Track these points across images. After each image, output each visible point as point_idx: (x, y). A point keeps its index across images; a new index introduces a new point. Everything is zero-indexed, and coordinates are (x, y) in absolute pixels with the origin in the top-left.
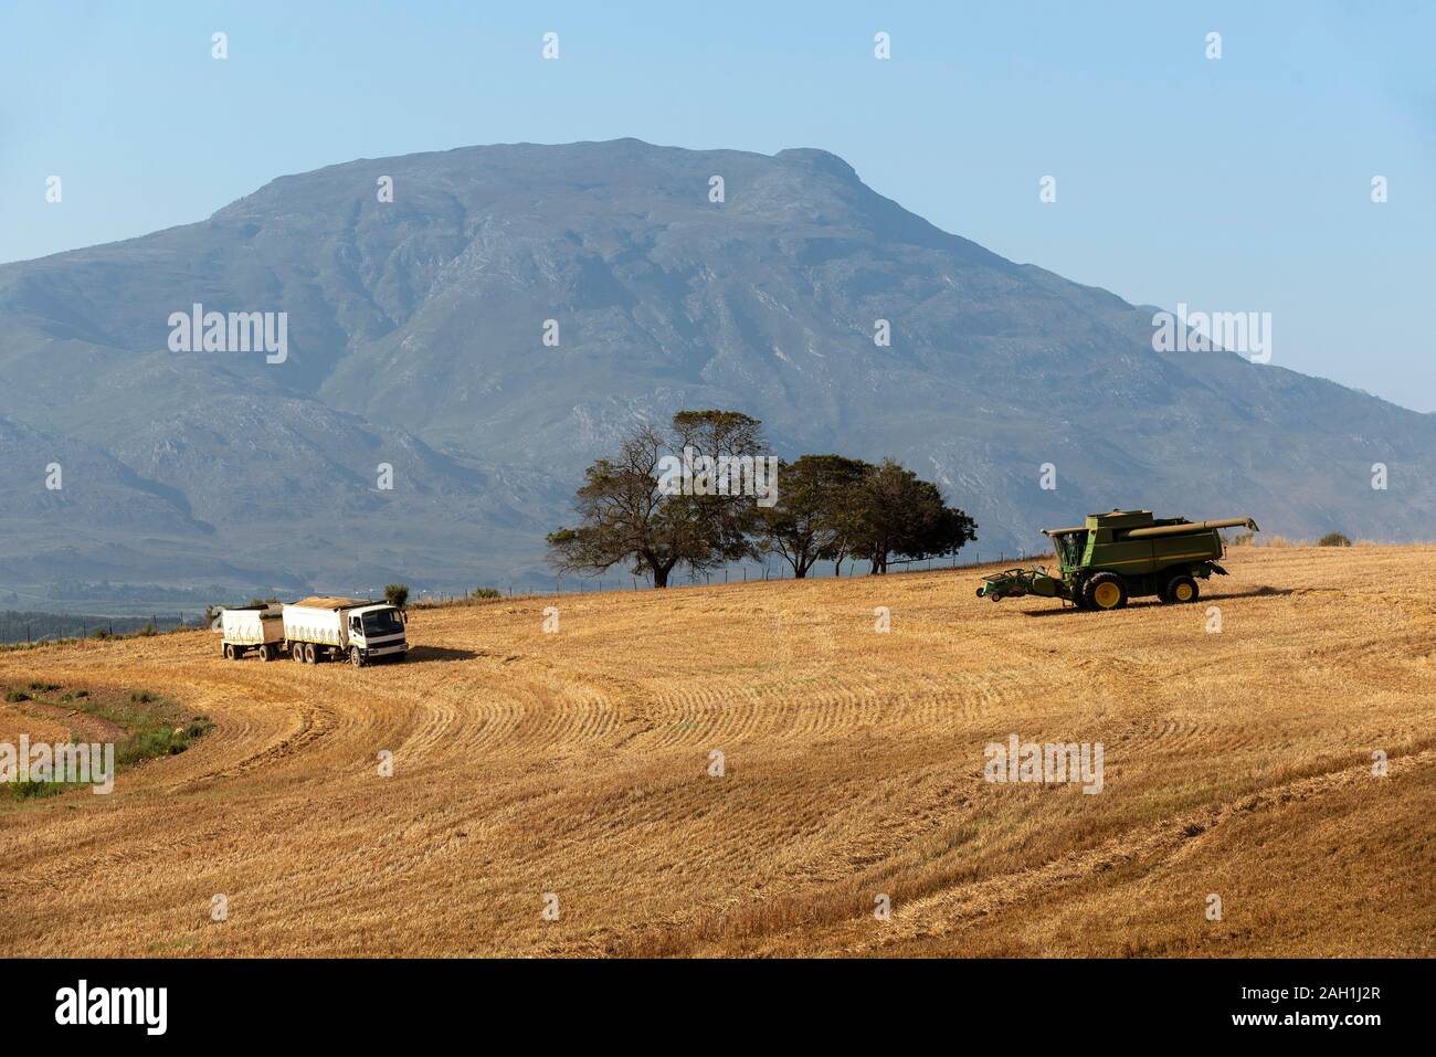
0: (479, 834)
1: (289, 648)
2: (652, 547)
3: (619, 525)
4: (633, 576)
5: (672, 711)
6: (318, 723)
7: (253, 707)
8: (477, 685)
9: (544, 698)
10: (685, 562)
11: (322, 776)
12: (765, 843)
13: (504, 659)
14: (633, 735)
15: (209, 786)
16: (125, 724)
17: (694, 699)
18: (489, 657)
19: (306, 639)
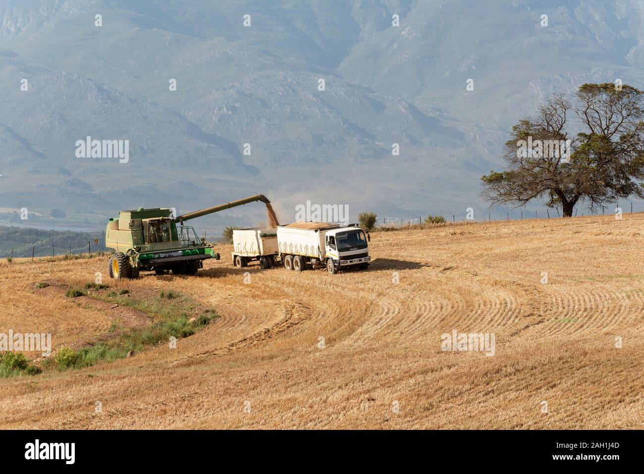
0: (384, 399)
1: (282, 259)
2: (561, 186)
3: (537, 169)
4: (548, 207)
5: (561, 309)
6: (296, 316)
7: (250, 303)
8: (419, 288)
9: (468, 298)
10: (587, 198)
11: (287, 354)
12: (596, 409)
13: (442, 268)
14: (527, 327)
15: (202, 361)
16: (152, 315)
17: (579, 300)
18: (431, 268)
19: (294, 252)
